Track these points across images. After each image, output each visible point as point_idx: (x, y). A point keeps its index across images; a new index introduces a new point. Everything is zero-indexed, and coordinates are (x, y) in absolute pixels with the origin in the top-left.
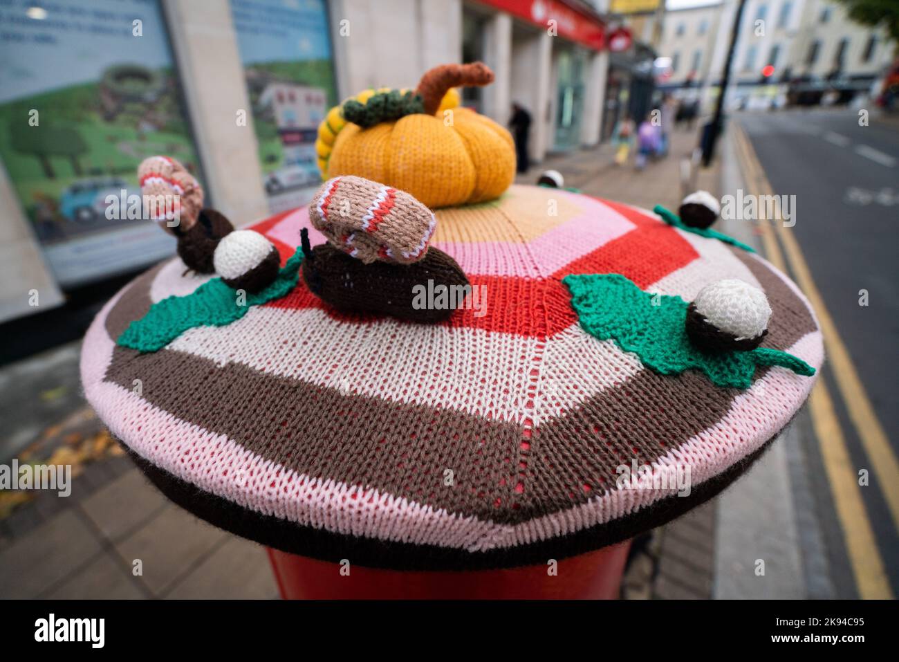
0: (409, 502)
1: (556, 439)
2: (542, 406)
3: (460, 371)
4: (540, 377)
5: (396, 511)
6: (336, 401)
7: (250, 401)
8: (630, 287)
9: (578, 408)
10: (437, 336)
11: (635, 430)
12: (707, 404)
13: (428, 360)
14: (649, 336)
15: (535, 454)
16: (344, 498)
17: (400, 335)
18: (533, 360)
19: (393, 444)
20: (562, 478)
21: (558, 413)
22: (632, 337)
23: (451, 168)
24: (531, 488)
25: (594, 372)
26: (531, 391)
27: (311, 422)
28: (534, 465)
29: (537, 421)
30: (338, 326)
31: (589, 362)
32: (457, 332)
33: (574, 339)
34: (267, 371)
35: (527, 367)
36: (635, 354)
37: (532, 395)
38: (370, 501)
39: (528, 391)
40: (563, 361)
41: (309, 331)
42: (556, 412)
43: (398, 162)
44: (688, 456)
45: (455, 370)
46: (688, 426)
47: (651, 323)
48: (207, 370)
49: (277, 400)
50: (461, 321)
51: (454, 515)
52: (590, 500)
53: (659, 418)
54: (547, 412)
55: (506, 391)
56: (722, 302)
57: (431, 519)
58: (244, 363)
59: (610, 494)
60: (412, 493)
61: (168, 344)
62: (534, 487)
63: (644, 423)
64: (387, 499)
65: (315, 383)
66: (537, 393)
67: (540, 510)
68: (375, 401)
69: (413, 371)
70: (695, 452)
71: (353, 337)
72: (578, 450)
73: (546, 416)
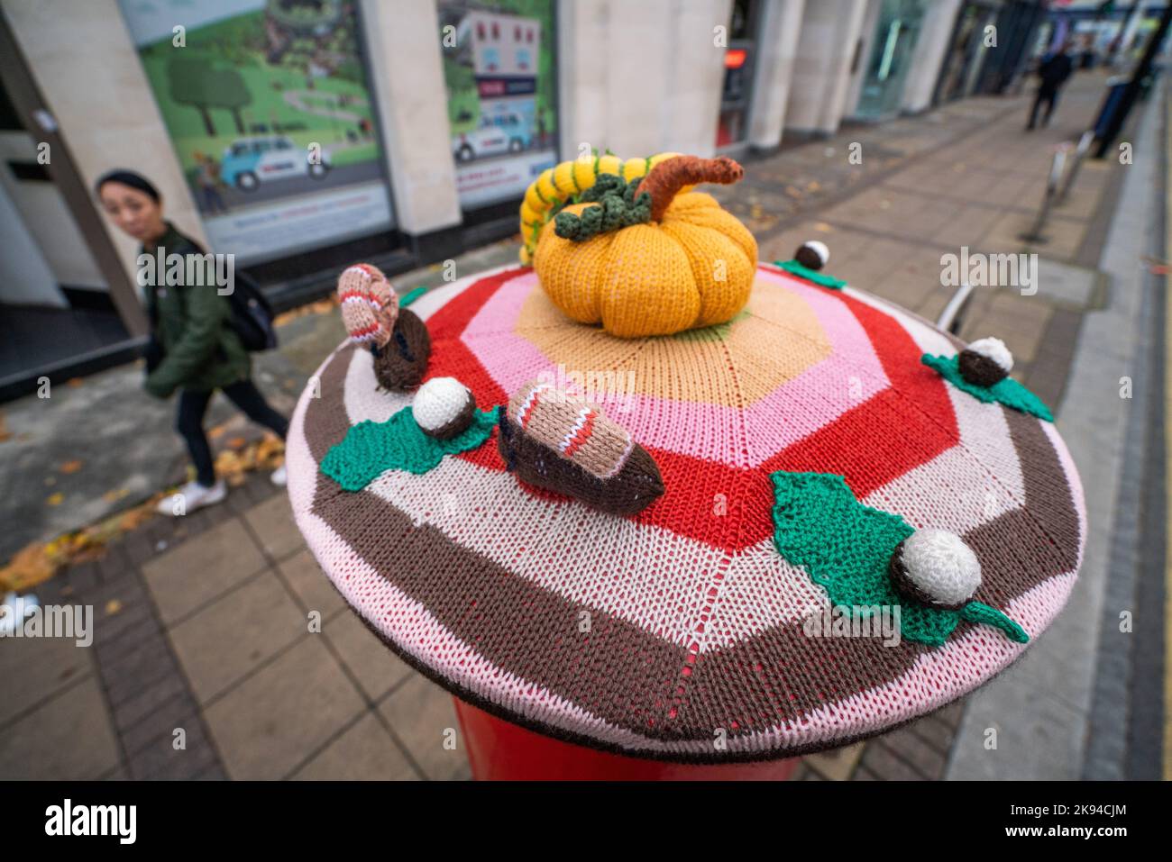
0: (574, 706)
1: (717, 671)
2: (712, 631)
3: (640, 578)
4: (717, 599)
5: (563, 711)
6: (520, 590)
7: (443, 572)
8: (845, 497)
9: (747, 640)
10: (624, 531)
11: (798, 675)
12: (885, 659)
13: (611, 559)
14: (846, 567)
15: (694, 682)
16: (521, 692)
17: (588, 523)
18: (715, 577)
19: (568, 646)
20: (714, 711)
21: (726, 642)
22: (827, 567)
23: (671, 302)
24: (683, 716)
25: (774, 601)
26: (706, 613)
27: (497, 608)
28: (690, 694)
29: (703, 647)
30: (529, 500)
31: (772, 589)
32: (644, 529)
33: (762, 558)
34: (459, 541)
35: (707, 584)
36: (824, 588)
37: (705, 618)
38: (542, 699)
39: (702, 613)
40: (745, 583)
41: (500, 500)
42: (724, 640)
43: (611, 290)
44: (845, 713)
45: (635, 576)
46: (855, 680)
47: (854, 550)
48: (405, 527)
49: (468, 577)
50: (650, 516)
51: (611, 725)
52: (735, 737)
53: (827, 667)
54: (715, 639)
55: (680, 609)
56: (927, 562)
57: (591, 723)
58: (439, 526)
59: (756, 734)
60: (578, 698)
61: (367, 485)
62: (686, 715)
63: (809, 670)
64: (556, 700)
65: (503, 565)
66: (710, 617)
67: (688, 736)
68: (555, 597)
69: (594, 570)
70: (853, 710)
71: (543, 517)
72: (736, 686)
73: (714, 644)
